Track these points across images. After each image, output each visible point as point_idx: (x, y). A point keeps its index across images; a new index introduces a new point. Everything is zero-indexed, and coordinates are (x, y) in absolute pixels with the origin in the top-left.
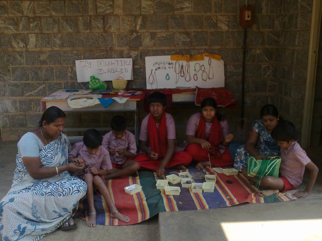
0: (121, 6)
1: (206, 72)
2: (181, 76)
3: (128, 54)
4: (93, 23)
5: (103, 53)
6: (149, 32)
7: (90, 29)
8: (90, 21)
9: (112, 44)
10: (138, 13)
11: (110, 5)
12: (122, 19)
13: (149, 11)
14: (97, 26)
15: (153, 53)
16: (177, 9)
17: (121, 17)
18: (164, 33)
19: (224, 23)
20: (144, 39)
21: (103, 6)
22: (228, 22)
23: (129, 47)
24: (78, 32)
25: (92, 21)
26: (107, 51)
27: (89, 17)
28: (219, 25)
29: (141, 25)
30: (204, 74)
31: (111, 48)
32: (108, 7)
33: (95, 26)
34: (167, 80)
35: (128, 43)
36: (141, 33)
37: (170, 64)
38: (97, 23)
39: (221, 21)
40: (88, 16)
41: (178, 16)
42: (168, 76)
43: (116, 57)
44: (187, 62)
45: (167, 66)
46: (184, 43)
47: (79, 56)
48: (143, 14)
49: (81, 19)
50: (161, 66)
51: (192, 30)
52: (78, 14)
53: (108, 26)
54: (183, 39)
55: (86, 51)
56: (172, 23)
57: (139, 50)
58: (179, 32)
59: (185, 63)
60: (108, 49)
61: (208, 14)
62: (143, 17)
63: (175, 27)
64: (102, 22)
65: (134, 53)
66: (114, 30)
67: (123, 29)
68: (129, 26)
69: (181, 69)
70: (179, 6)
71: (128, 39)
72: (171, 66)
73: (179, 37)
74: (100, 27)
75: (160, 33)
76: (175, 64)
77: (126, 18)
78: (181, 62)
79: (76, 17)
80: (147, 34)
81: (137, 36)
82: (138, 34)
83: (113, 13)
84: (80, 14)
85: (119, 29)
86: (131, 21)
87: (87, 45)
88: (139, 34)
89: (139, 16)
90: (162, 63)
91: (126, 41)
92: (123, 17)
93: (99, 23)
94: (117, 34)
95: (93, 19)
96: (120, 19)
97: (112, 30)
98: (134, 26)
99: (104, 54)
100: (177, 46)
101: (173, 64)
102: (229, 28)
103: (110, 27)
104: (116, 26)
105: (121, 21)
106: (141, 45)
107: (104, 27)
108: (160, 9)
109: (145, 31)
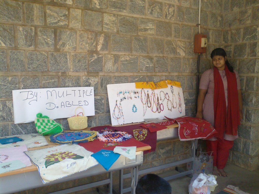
0: (79, 17)
1: (170, 101)
2: (148, 106)
3: (87, 81)
4: (40, 38)
5: (53, 80)
6: (112, 54)
7: (36, 46)
8: (36, 33)
9: (66, 68)
10: (100, 29)
11: (65, 15)
12: (80, 36)
13: (112, 28)
14: (46, 42)
15: (115, 80)
16: (141, 30)
17: (78, 32)
18: (127, 57)
19: (182, 49)
20: (105, 63)
21: (56, 15)
22: (185, 48)
23: (88, 72)
24: (16, 48)
25: (39, 33)
26: (59, 78)
27: (33, 28)
28: (178, 51)
29: (103, 45)
30: (169, 102)
31: (64, 73)
32: (61, 17)
33: (43, 41)
34: (134, 112)
35: (87, 67)
36: (102, 55)
37: (135, 93)
38: (45, 37)
39: (180, 47)
40: (32, 26)
41: (142, 38)
42: (135, 107)
43: (70, 85)
44: (152, 91)
45: (133, 95)
46: (147, 69)
47: (17, 84)
48: (105, 31)
49: (21, 29)
50: (126, 95)
51: (155, 55)
52: (16, 22)
53: (61, 43)
54: (147, 64)
55: (27, 77)
56: (136, 45)
57: (100, 77)
58: (143, 56)
59: (150, 91)
60: (60, 74)
61: (169, 38)
62: (105, 35)
63: (139, 50)
64: (53, 36)
65: (94, 80)
66: (69, 49)
67: (81, 48)
68: (89, 45)
69: (148, 98)
70: (142, 26)
71: (87, 61)
72: (137, 95)
73: (143, 61)
74: (51, 43)
75: (123, 56)
76: (140, 92)
77: (86, 35)
78: (146, 90)
79: (13, 25)
80: (109, 56)
81: (98, 58)
82: (98, 55)
83: (68, 26)
84: (20, 23)
85: (75, 48)
86: (92, 39)
87: (29, 68)
88: (100, 56)
89: (101, 33)
90: (127, 92)
91: (85, 65)
92: (82, 32)
93: (49, 38)
94: (72, 54)
95: (41, 31)
96: (78, 35)
97: (67, 48)
98: (94, 46)
99: (55, 81)
100: (141, 71)
101: (139, 92)
102: (186, 54)
103: (64, 45)
104: (72, 44)
105: (78, 38)
106: (101, 71)
107: (55, 45)
108: (125, 28)
109: (106, 52)
